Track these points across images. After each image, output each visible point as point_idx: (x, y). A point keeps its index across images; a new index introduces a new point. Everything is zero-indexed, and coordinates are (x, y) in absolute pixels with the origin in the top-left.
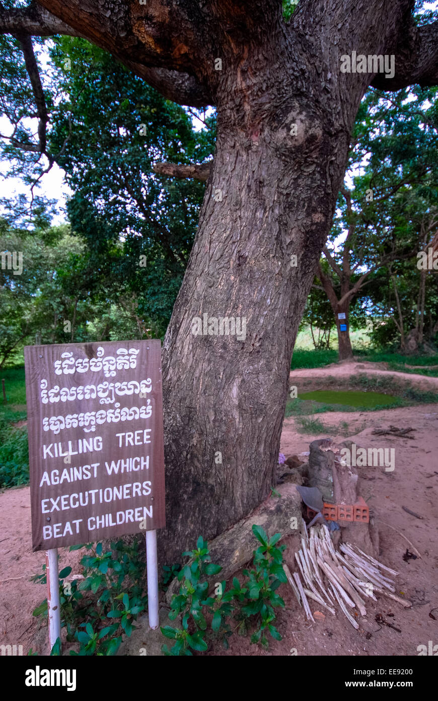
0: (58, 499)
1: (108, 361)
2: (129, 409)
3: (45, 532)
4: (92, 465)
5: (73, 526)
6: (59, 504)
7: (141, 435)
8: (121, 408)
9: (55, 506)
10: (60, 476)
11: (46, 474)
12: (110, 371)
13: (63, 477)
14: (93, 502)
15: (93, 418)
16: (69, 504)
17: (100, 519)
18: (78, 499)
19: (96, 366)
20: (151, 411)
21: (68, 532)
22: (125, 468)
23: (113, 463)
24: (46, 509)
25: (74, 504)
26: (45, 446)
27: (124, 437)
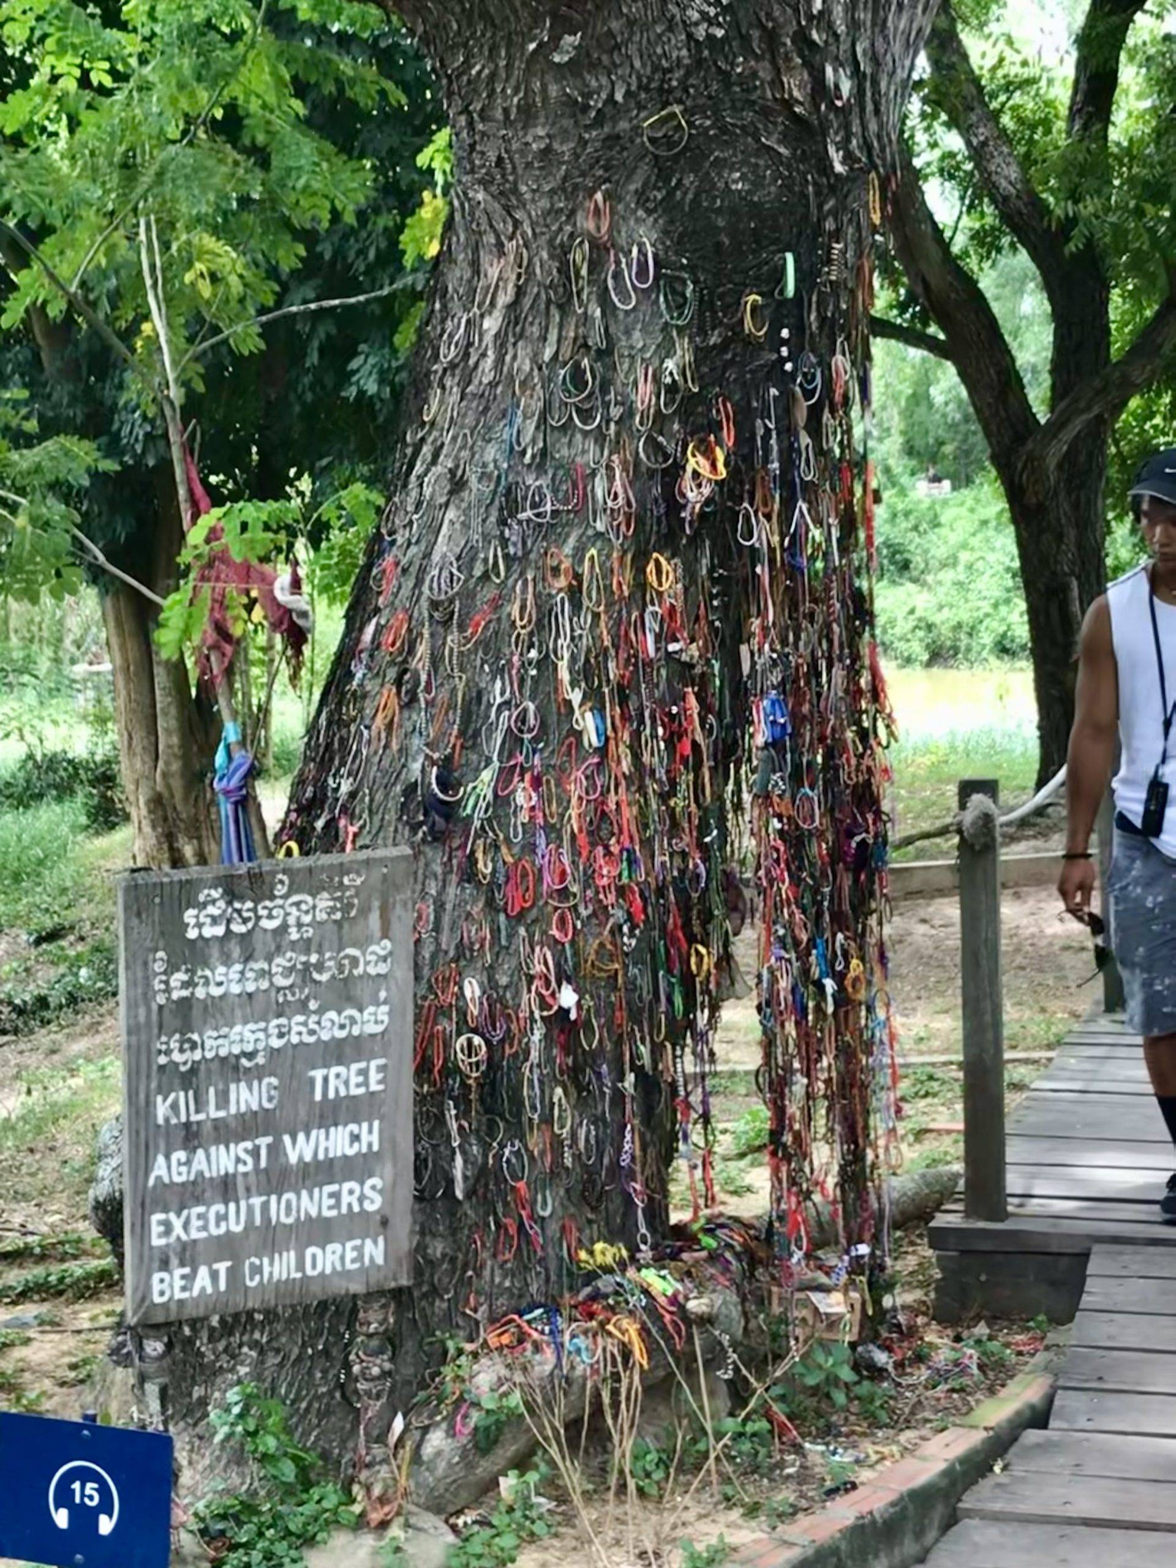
0: (185, 1213)
1: (297, 904)
2: (339, 1013)
3: (156, 1287)
4: (257, 1142)
5: (214, 1275)
6: (186, 1226)
7: (364, 1072)
8: (320, 1011)
9: (178, 1230)
10: (188, 1163)
11: (161, 1159)
12: (300, 925)
13: (195, 1167)
14: (258, 1221)
15: (261, 1035)
16: (205, 1228)
17: (271, 1264)
18: (225, 1217)
19: (270, 917)
20: (386, 1019)
21: (203, 1289)
22: (327, 1150)
23: (301, 1136)
24: (160, 1236)
25: (218, 1225)
26: (159, 1098)
27: (326, 1080)
